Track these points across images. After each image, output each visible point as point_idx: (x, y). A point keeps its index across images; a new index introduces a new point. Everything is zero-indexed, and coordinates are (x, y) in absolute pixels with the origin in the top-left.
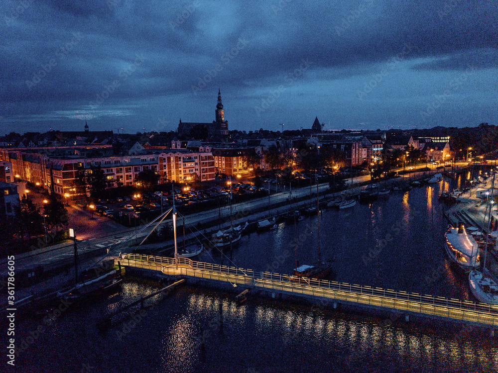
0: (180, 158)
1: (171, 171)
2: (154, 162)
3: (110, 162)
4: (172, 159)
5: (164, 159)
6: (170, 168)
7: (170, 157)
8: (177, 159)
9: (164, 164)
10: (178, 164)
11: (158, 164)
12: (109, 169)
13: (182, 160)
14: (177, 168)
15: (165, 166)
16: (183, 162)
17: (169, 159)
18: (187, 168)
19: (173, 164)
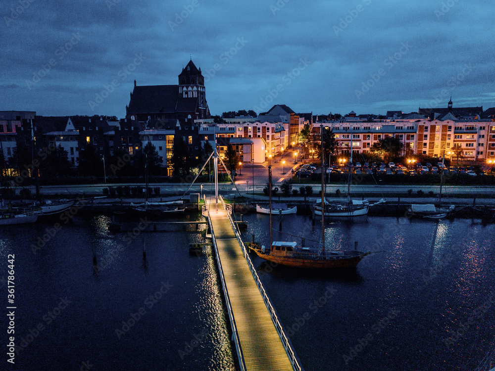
0: (450, 127)
1: (433, 143)
2: (412, 131)
3: (359, 128)
4: (437, 127)
5: (426, 128)
6: (433, 138)
7: (435, 126)
8: (446, 128)
9: (425, 133)
10: (446, 135)
11: (416, 133)
12: (355, 134)
13: (453, 129)
14: (443, 139)
15: (426, 136)
16: (455, 133)
17: (433, 128)
18: (463, 141)
19: (438, 135)
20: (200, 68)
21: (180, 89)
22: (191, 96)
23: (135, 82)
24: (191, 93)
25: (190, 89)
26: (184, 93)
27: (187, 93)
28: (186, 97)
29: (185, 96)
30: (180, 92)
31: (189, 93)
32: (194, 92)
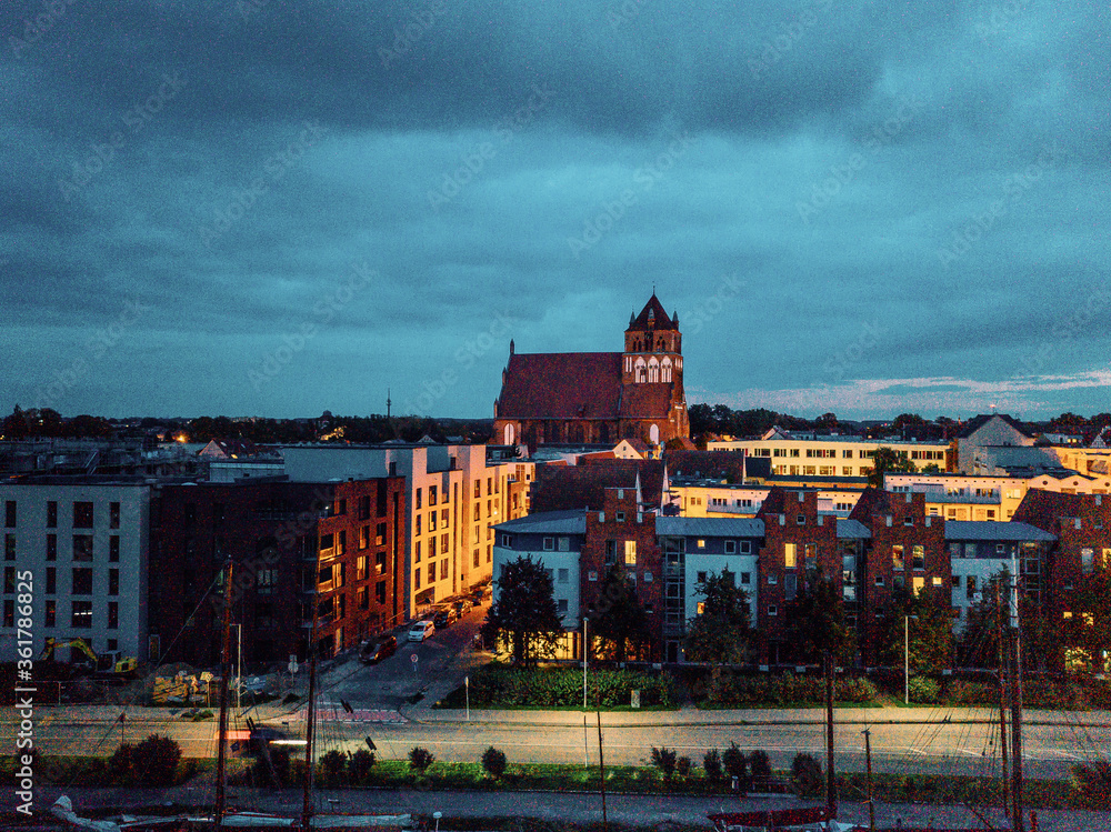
20: (675, 316)
21: (628, 361)
22: (656, 380)
23: (512, 344)
24: (656, 371)
25: (653, 361)
26: (638, 372)
27: (644, 372)
28: (643, 381)
29: (638, 379)
30: (627, 368)
31: (650, 371)
32: (663, 371)
